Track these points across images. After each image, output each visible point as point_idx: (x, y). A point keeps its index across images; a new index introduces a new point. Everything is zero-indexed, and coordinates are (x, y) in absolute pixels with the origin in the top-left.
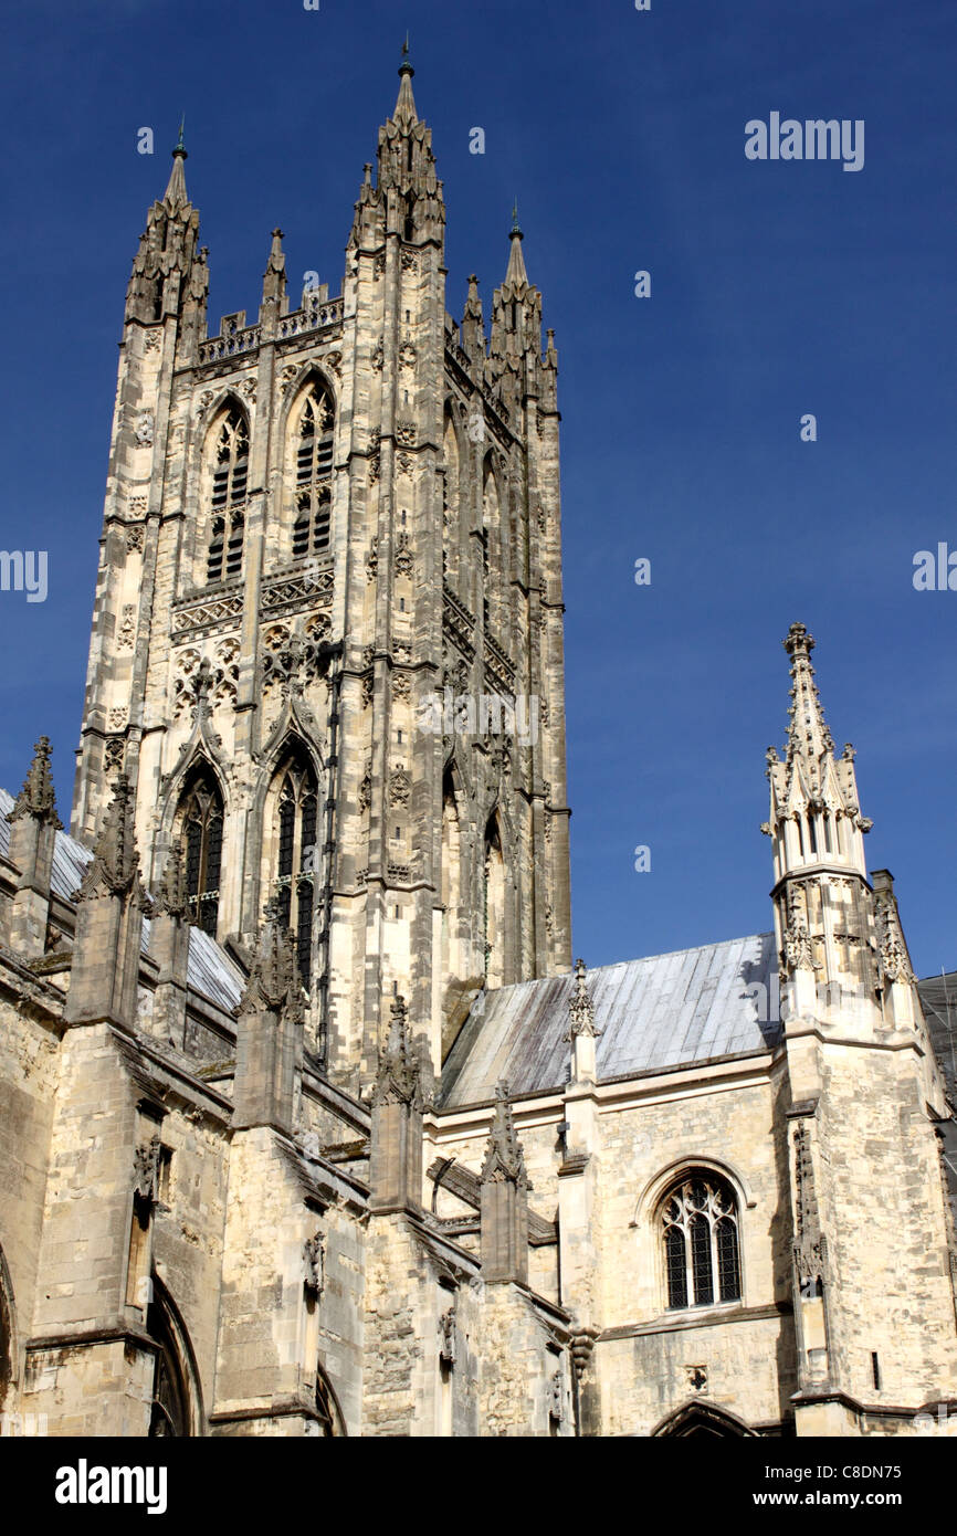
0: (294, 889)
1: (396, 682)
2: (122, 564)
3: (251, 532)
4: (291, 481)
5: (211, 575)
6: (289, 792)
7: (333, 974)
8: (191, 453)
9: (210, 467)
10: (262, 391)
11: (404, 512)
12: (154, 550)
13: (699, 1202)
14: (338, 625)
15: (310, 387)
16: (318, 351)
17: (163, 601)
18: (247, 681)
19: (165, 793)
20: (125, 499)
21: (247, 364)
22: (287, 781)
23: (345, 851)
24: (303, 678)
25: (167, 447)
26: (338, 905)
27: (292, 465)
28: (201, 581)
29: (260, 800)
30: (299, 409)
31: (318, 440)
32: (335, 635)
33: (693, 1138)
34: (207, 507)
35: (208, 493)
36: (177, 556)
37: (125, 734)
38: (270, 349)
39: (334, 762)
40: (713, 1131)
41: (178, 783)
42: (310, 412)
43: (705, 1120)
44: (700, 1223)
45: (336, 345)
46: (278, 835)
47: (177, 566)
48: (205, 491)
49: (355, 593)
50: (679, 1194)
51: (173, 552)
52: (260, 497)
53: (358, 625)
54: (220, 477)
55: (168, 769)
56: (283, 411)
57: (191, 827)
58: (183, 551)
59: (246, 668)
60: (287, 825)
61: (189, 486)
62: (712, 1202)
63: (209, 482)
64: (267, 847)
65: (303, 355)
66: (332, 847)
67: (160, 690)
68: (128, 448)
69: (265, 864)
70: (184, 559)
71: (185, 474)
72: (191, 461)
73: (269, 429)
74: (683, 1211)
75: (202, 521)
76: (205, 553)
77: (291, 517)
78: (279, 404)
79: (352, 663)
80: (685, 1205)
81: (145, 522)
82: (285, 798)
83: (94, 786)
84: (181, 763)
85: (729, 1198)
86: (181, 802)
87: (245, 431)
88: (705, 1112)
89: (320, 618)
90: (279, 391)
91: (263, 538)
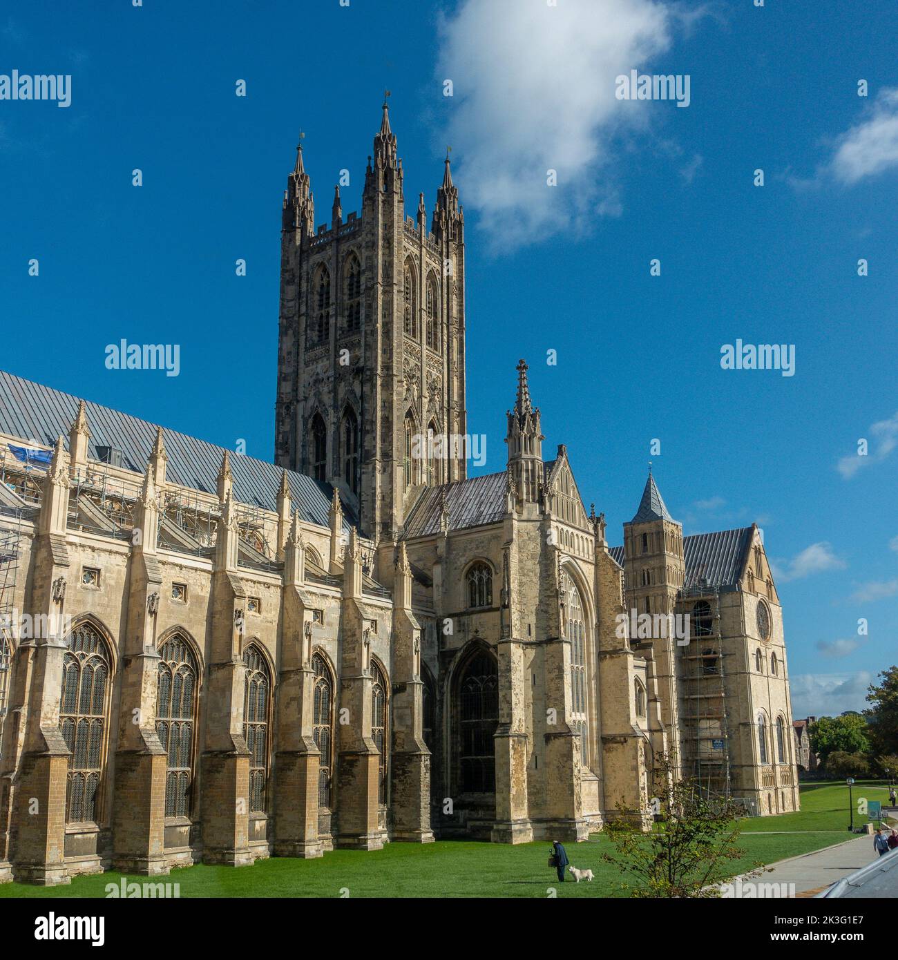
0: (352, 460)
2: (286, 334)
3: (332, 321)
4: (346, 297)
5: (319, 336)
6: (349, 423)
7: (362, 493)
8: (309, 286)
9: (317, 291)
10: (333, 260)
12: (296, 330)
13: (481, 572)
14: (362, 360)
15: (351, 257)
16: (353, 242)
17: (302, 350)
18: (332, 381)
19: (305, 424)
20: (285, 308)
21: (328, 248)
22: (348, 419)
23: (366, 448)
24: (351, 379)
25: (300, 285)
26: (363, 468)
27: (346, 291)
28: (316, 339)
29: (338, 429)
30: (347, 266)
31: (355, 279)
32: (361, 364)
33: (478, 551)
34: (317, 308)
35: (317, 303)
36: (306, 331)
37: (290, 403)
38: (335, 242)
39: (362, 414)
40: (485, 549)
41: (310, 421)
42: (352, 268)
43: (483, 545)
44: (480, 579)
45: (360, 238)
46: (346, 440)
47: (306, 334)
48: (315, 302)
49: (367, 348)
50: (475, 569)
51: (304, 329)
52: (334, 307)
53: (369, 360)
54: (321, 295)
55: (306, 416)
57: (316, 436)
58: (308, 328)
59: (331, 377)
60: (348, 436)
61: (309, 302)
62: (484, 572)
63: (317, 297)
64: (342, 444)
65: (348, 244)
66: (362, 446)
67: (302, 385)
68: (286, 286)
69: (341, 450)
70: (308, 332)
71: (307, 296)
72: (310, 290)
73: (336, 278)
74: (476, 575)
75: (315, 315)
76: (317, 328)
77: (346, 313)
78: (340, 266)
79: (367, 375)
80: (476, 573)
81: (293, 317)
82: (347, 425)
83: (281, 423)
84: (311, 413)
85: (489, 573)
86: (313, 427)
87: (329, 277)
88: (483, 542)
89: (357, 356)
90: (340, 260)
91: (336, 324)
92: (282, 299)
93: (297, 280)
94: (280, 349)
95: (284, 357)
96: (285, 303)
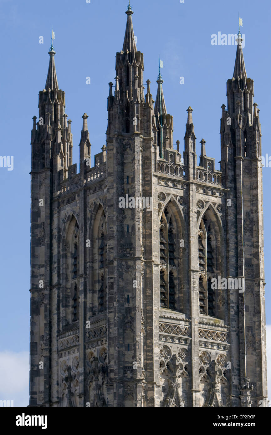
1: (126, 389)
2: (39, 312)
4: (97, 265)
5: (74, 314)
8: (61, 248)
11: (128, 296)
12: (48, 306)
14: (107, 357)
15: (100, 213)
16: (100, 194)
17: (54, 334)
20: (36, 277)
21: (77, 198)
25: (50, 246)
27: (97, 256)
28: (70, 318)
30: (98, 224)
32: (107, 362)
34: (70, 275)
36: (59, 308)
38: (82, 191)
42: (102, 226)
45: (106, 191)
47: (59, 314)
48: (70, 267)
51: (56, 306)
56: (90, 228)
58: (61, 304)
59: (81, 373)
61: (61, 267)
65: (95, 196)
68: (36, 248)
70: (62, 309)
71: (59, 261)
72: (61, 253)
73: (85, 240)
76: (71, 303)
77: (97, 287)
78: (89, 223)
81: (45, 289)
89: (104, 350)
90: (89, 215)
91: (85, 303)
92: (33, 266)
93: (47, 240)
94: (32, 333)
95: (36, 343)
96: (35, 270)
